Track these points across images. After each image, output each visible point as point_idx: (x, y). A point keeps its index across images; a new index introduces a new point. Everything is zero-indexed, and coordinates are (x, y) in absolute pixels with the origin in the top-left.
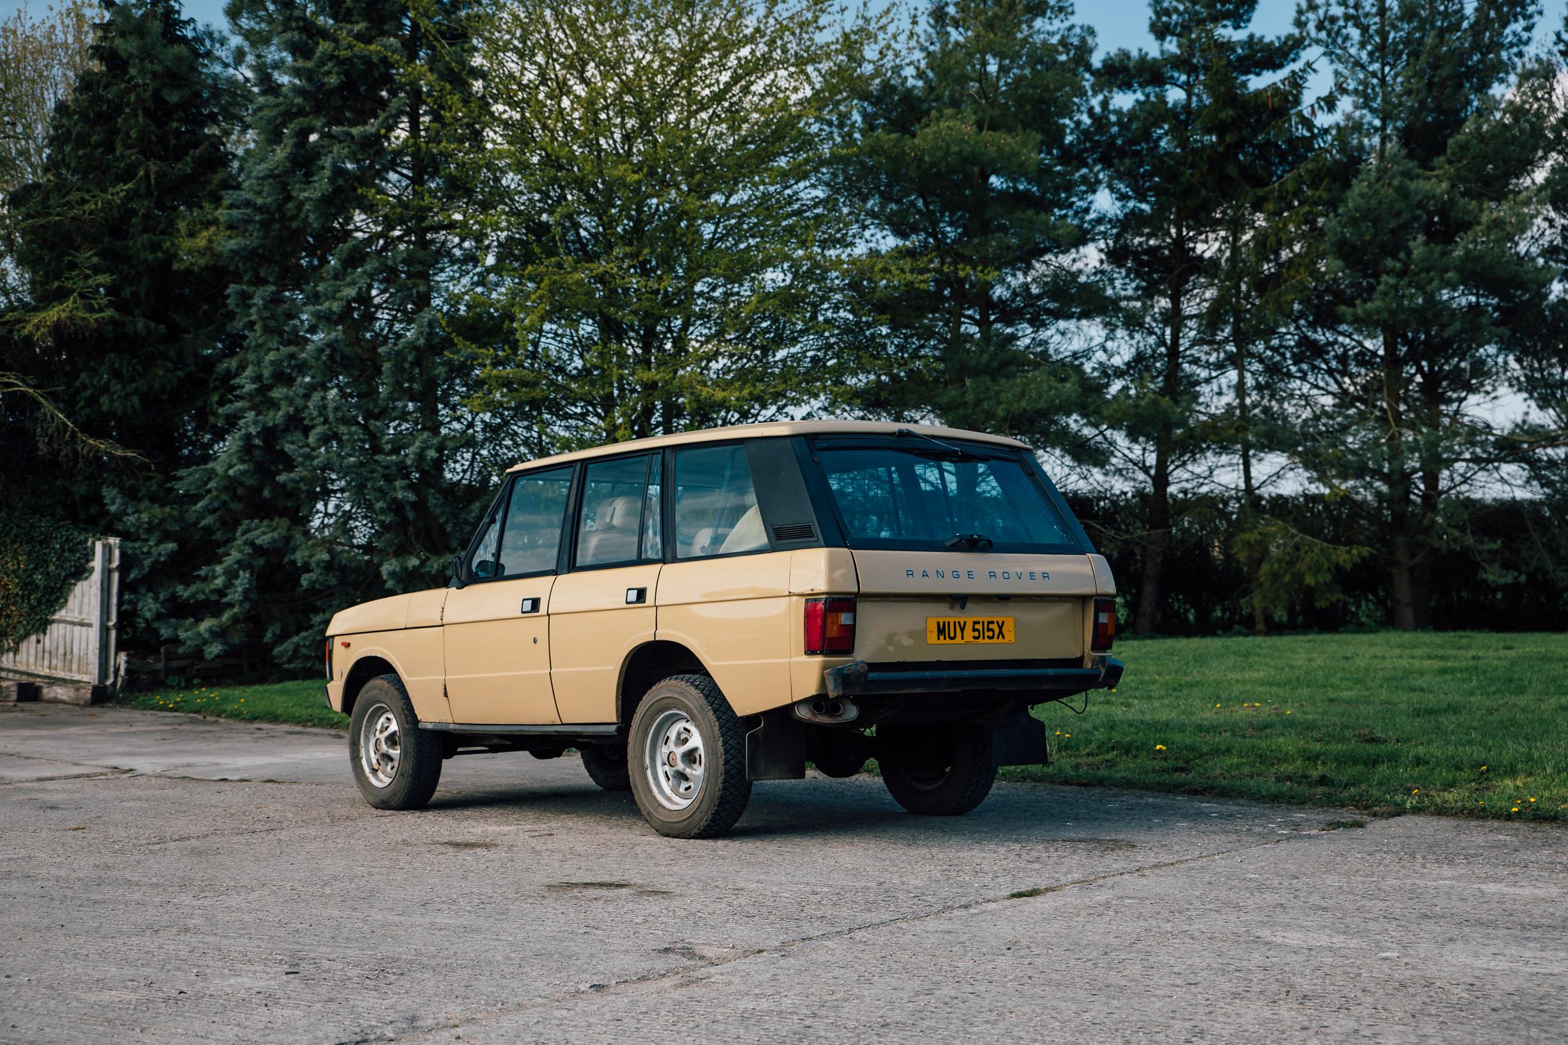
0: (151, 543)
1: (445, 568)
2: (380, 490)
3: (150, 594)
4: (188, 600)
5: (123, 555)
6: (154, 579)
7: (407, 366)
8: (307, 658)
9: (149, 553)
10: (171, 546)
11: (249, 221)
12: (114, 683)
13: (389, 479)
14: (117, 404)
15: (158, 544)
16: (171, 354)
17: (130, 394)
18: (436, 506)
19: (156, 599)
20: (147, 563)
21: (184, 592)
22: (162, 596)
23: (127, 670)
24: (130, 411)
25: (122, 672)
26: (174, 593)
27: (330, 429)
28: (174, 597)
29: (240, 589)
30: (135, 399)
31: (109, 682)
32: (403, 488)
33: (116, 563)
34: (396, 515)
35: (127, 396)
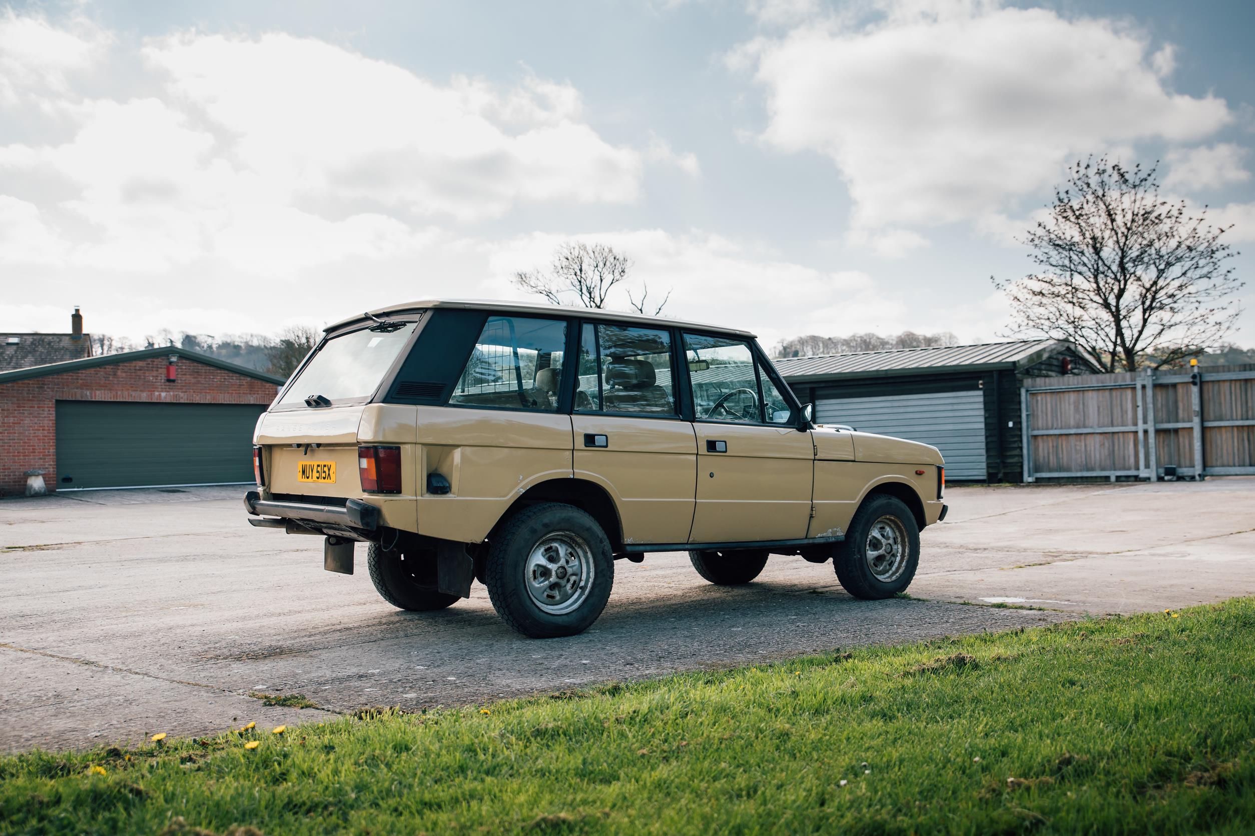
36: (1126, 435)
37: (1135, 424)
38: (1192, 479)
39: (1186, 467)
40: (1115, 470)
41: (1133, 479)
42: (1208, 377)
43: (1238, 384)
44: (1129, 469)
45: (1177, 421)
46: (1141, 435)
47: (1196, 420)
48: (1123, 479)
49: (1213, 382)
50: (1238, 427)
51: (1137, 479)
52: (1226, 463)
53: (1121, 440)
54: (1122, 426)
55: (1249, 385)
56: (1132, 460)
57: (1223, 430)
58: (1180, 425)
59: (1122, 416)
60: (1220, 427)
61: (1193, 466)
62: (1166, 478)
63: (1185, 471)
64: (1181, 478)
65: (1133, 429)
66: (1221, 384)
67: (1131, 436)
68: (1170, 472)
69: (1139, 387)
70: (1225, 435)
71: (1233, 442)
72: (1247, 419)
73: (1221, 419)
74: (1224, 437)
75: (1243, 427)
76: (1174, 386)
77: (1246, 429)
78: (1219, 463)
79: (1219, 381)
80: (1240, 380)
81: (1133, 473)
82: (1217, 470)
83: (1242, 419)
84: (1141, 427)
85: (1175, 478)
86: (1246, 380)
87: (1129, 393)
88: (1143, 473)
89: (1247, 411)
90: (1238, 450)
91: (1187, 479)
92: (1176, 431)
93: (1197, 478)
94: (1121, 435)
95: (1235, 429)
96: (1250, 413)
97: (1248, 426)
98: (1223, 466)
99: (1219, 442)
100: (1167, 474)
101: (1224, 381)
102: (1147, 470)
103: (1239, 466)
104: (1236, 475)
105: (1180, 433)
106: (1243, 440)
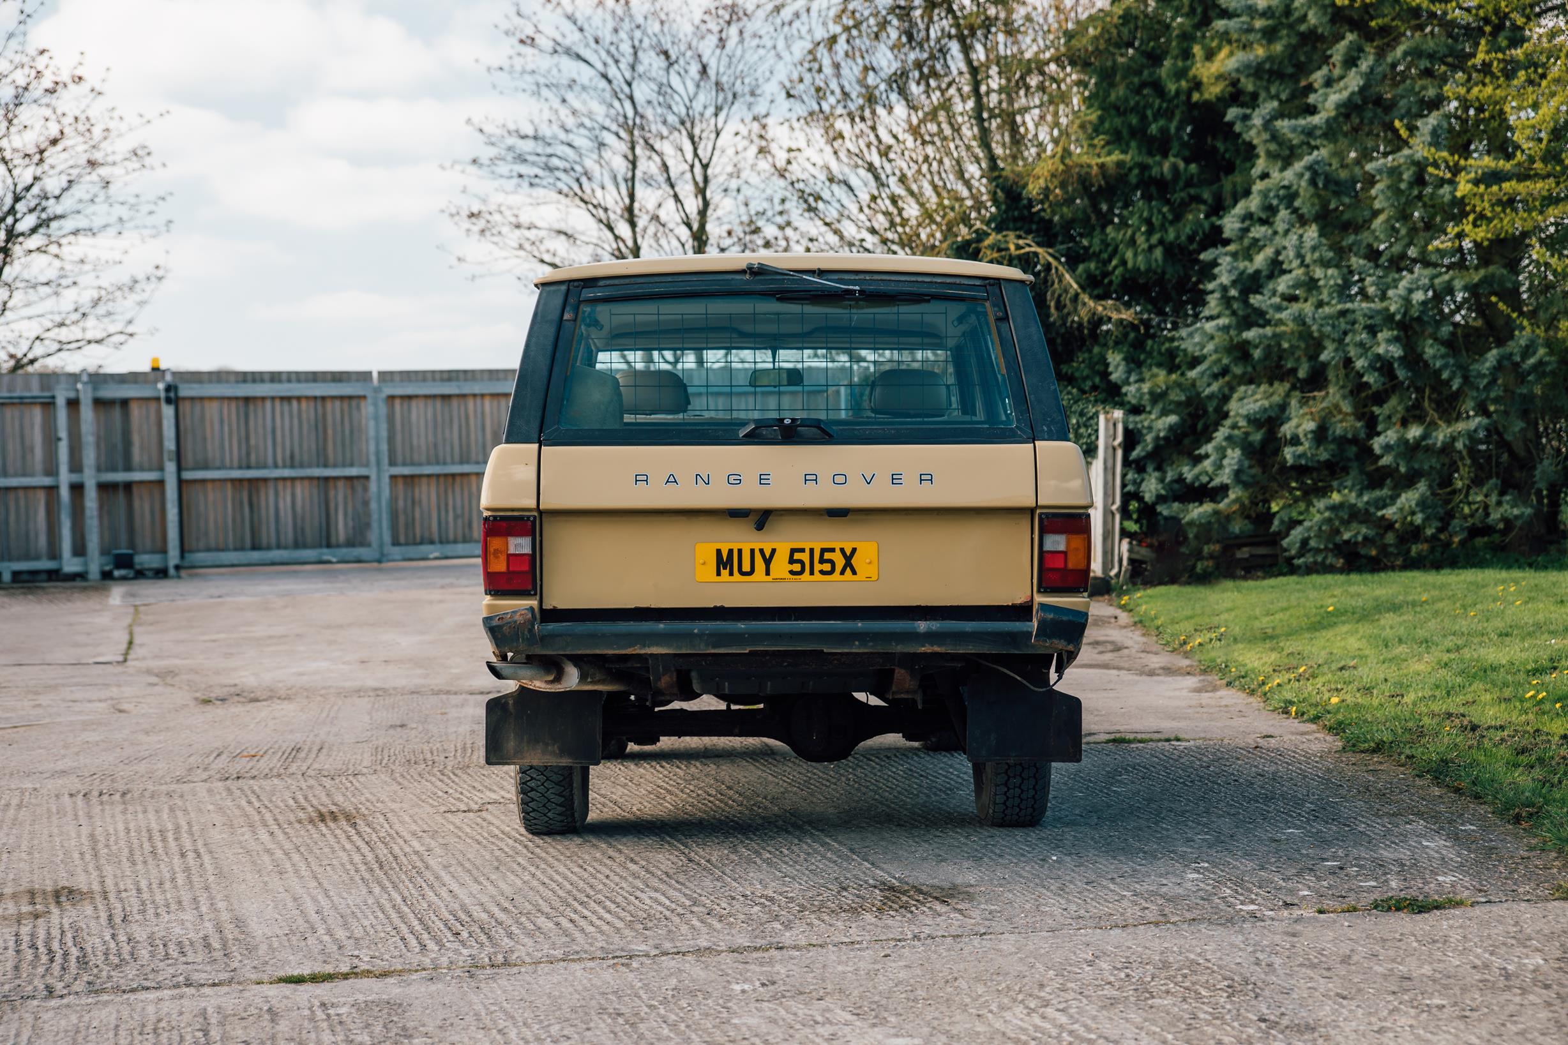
0: (1153, 417)
1: (1454, 439)
2: (1361, 344)
3: (1157, 474)
4: (1193, 483)
5: (1127, 432)
6: (1160, 456)
7: (1403, 186)
8: (1318, 551)
9: (1150, 428)
10: (1172, 419)
11: (1250, 30)
12: (1118, 575)
13: (1372, 330)
14: (1140, 258)
15: (1159, 417)
16: (1206, 195)
17: (1155, 246)
18: (1434, 357)
19: (1162, 480)
20: (1149, 438)
21: (1189, 473)
22: (1170, 476)
23: (1131, 561)
24: (1154, 265)
25: (1125, 562)
26: (1181, 474)
27: (1307, 274)
28: (1180, 480)
29: (1227, 470)
30: (1158, 253)
31: (1113, 573)
32: (1389, 341)
33: (1120, 438)
34: (1382, 374)
35: (1151, 248)
36: (31, 493)
37: (51, 470)
38: (161, 573)
39: (146, 552)
40: (10, 560)
41: (44, 576)
42: (185, 391)
43: (233, 405)
44: (37, 558)
45: (128, 468)
46: (65, 493)
47: (171, 467)
48: (25, 577)
49: (192, 399)
50: (233, 481)
51: (54, 575)
52: (213, 544)
53: (22, 503)
54: (24, 475)
55: (251, 407)
56: (43, 541)
57: (209, 486)
58: (137, 476)
59: (24, 458)
60: (203, 481)
61: (164, 551)
62: (117, 573)
63: (145, 560)
64: (140, 574)
65: (47, 481)
66: (207, 404)
67: (41, 496)
68: (123, 561)
69: (61, 401)
70: (212, 495)
71: (226, 507)
72: (249, 467)
73: (206, 467)
74: (211, 497)
75: (240, 480)
76: (125, 403)
77: (246, 484)
78: (202, 544)
79: (202, 399)
80: (237, 398)
81: (45, 564)
82: (201, 557)
83: (240, 468)
84: (65, 478)
85: (131, 573)
86: (247, 400)
87: (37, 413)
88: (70, 565)
89: (248, 454)
90: (234, 521)
91: (150, 574)
92: (128, 486)
93: (172, 571)
94: (21, 494)
95: (229, 485)
96: (253, 457)
97: (250, 480)
98: (208, 549)
99: (202, 508)
100: (118, 566)
101: (211, 399)
102: (77, 560)
103: (236, 549)
104: (233, 566)
105: (135, 490)
106: (241, 503)
